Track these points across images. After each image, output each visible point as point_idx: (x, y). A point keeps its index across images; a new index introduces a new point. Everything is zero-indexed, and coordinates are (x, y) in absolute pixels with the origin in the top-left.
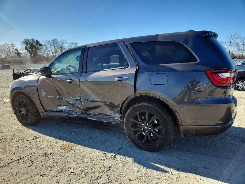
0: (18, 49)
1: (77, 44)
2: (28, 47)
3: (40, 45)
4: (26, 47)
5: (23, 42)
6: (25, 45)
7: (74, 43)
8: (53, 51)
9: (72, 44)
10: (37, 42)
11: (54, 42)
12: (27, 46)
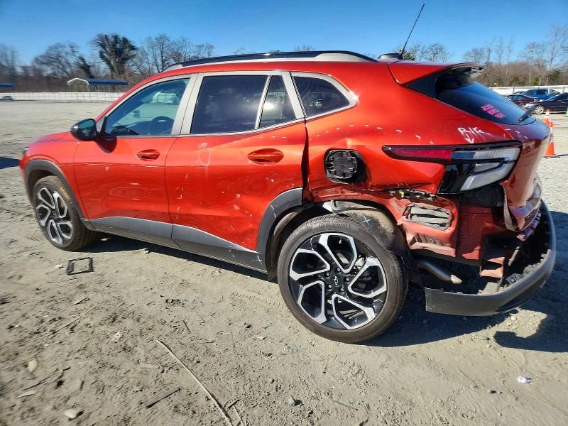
0: (85, 58)
1: (212, 47)
2: (107, 52)
3: (133, 48)
4: (101, 53)
5: (95, 42)
6: (100, 49)
7: (205, 45)
8: (160, 62)
9: (200, 47)
10: (125, 41)
11: (161, 41)
12: (104, 50)
